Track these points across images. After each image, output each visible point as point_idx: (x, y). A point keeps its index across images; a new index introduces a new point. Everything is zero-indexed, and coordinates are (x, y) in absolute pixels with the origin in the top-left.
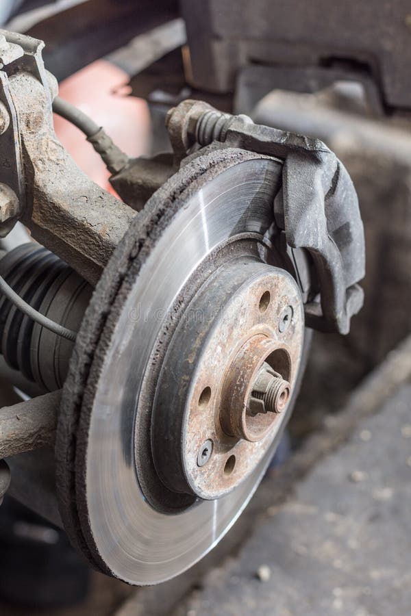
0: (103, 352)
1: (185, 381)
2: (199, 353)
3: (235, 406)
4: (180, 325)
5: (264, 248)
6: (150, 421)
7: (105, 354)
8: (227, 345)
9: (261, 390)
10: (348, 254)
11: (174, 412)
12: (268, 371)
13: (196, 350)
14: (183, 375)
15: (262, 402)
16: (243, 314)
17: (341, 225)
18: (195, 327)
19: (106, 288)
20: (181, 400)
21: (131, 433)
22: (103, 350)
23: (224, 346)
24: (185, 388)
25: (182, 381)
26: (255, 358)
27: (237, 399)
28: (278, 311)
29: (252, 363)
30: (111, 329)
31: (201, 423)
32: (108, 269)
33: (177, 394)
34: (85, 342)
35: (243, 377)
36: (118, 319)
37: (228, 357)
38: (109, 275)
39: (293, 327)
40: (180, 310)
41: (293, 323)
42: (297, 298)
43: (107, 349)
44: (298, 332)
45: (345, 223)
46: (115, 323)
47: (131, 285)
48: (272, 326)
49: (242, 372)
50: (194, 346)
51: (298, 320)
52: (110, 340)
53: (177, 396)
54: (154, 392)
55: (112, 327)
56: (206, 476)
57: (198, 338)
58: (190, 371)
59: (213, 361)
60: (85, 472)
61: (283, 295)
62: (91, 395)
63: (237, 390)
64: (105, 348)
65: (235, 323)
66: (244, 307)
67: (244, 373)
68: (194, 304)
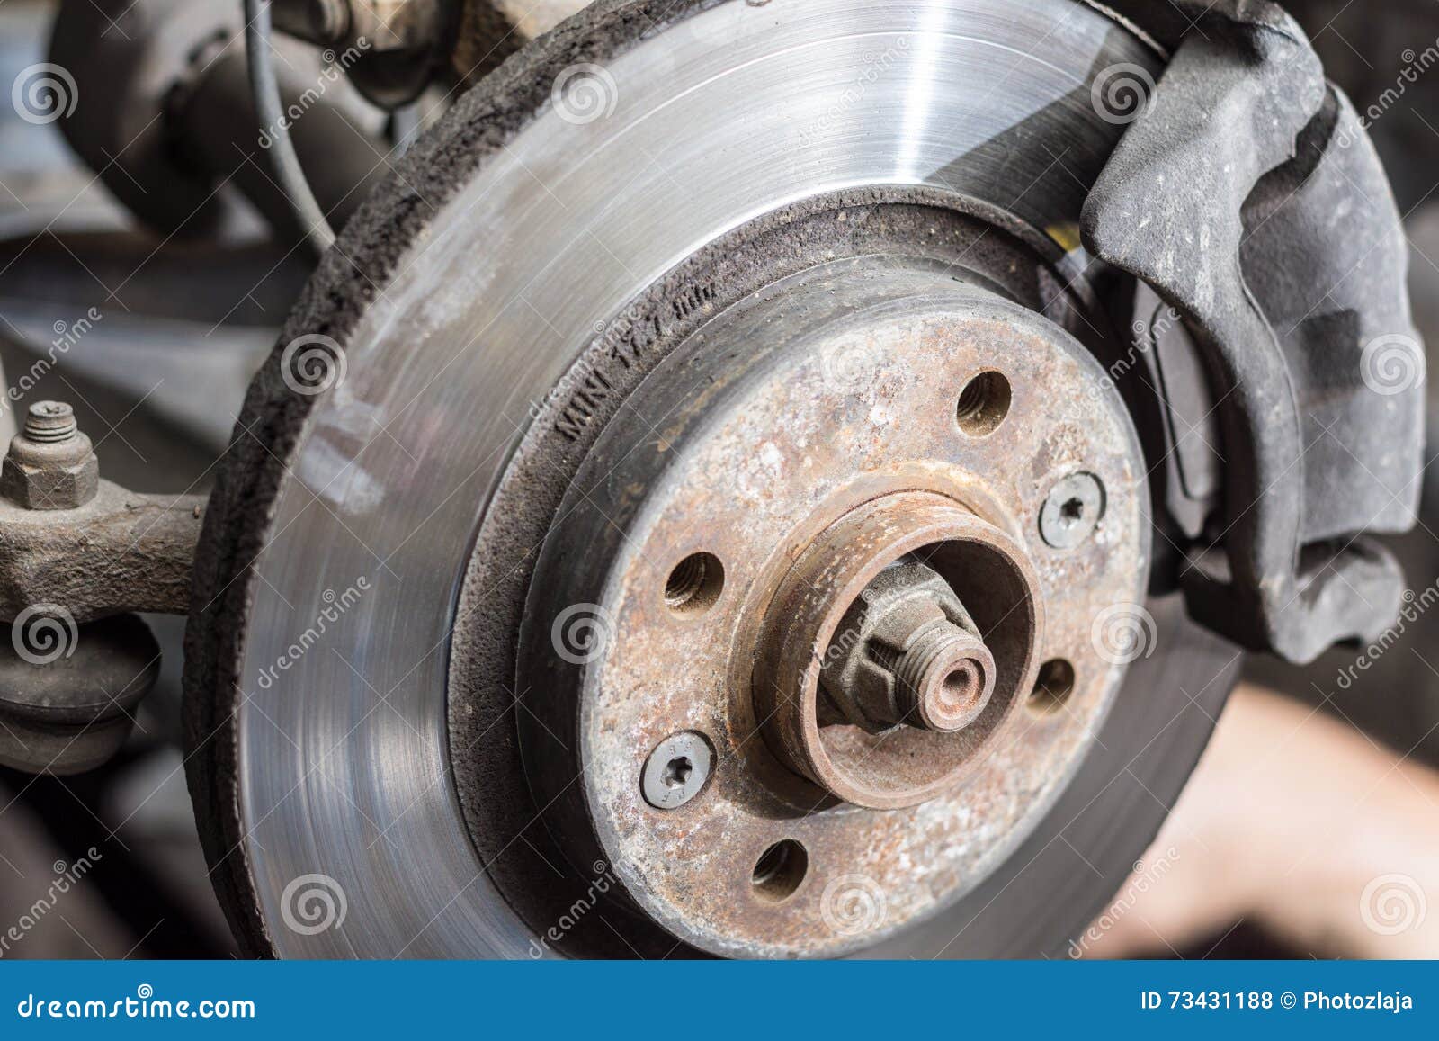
0: (367, 292)
1: (630, 497)
2: (692, 429)
3: (791, 652)
4: (676, 354)
5: (1064, 299)
6: (522, 604)
7: (370, 298)
8: (808, 462)
9: (893, 640)
10: (1347, 418)
11: (581, 584)
12: (944, 608)
13: (687, 421)
14: (630, 482)
15: (889, 677)
16: (885, 394)
17: (1327, 311)
18: (712, 366)
19: (444, 138)
20: (604, 551)
21: (443, 605)
22: (370, 287)
23: (793, 458)
24: (625, 517)
25: (623, 500)
26: (889, 531)
27: (801, 630)
28: (1041, 463)
29: (874, 542)
30: (408, 235)
31: (671, 662)
32: (472, 94)
33: (602, 532)
34: (338, 265)
35: (835, 571)
36: (435, 213)
37: (811, 504)
38: (466, 109)
39: (1102, 556)
40: (693, 316)
41: (1099, 538)
42: (1127, 465)
43: (382, 287)
44: (1121, 582)
45: (1341, 307)
46: (424, 222)
47: (503, 134)
48: (1008, 498)
49: (837, 558)
50: (688, 410)
51: (1125, 540)
52: (394, 266)
53: (600, 539)
54: (549, 519)
55: (412, 231)
56: (671, 847)
57: (705, 393)
58: (651, 472)
59: (742, 479)
60: (241, 637)
61: (1065, 420)
62: (303, 407)
63: (809, 603)
64: (374, 283)
65: (848, 405)
66: (894, 370)
67: (843, 562)
68: (741, 314)
